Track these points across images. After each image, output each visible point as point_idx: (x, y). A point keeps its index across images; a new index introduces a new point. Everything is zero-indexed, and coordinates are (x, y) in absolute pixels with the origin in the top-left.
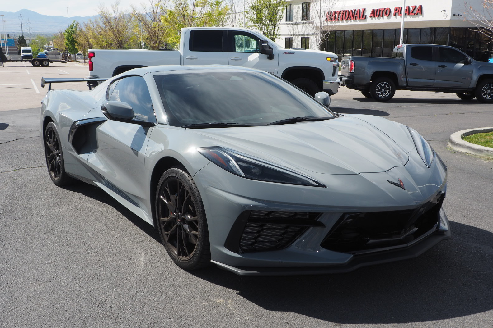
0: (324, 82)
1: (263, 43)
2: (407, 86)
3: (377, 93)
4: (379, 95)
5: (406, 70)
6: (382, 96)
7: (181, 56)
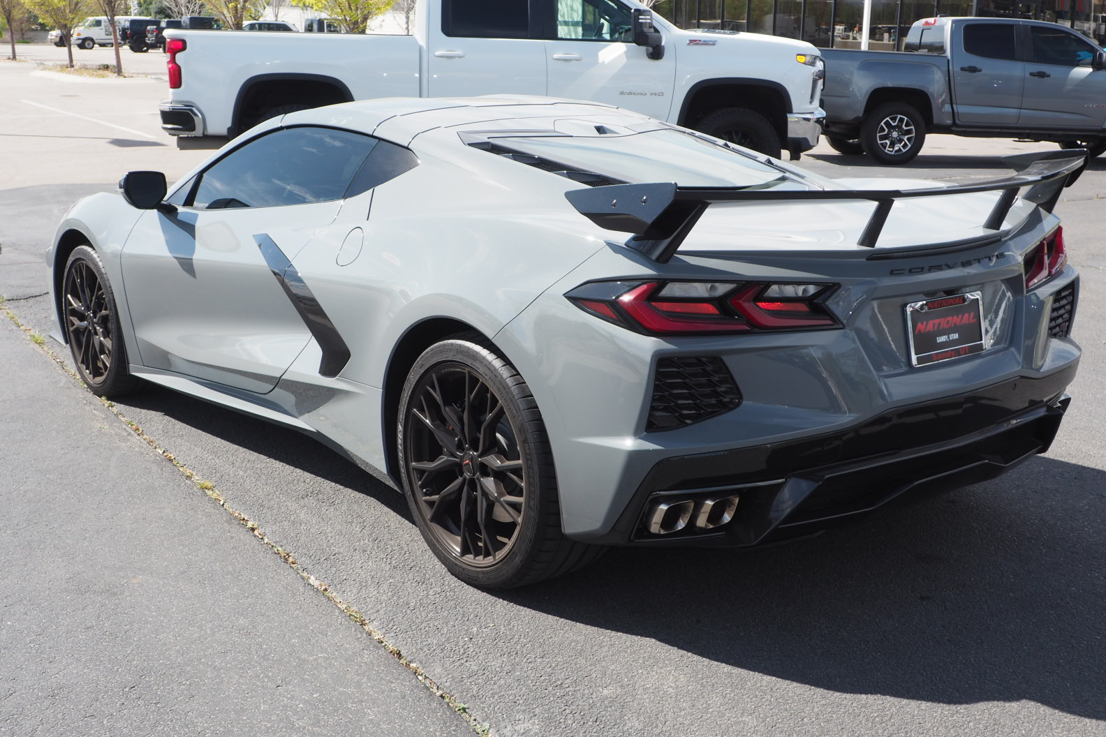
0: (791, 118)
1: (640, 17)
2: (954, 124)
3: (879, 142)
4: (885, 148)
5: (952, 85)
6: (892, 151)
7: (420, 49)
